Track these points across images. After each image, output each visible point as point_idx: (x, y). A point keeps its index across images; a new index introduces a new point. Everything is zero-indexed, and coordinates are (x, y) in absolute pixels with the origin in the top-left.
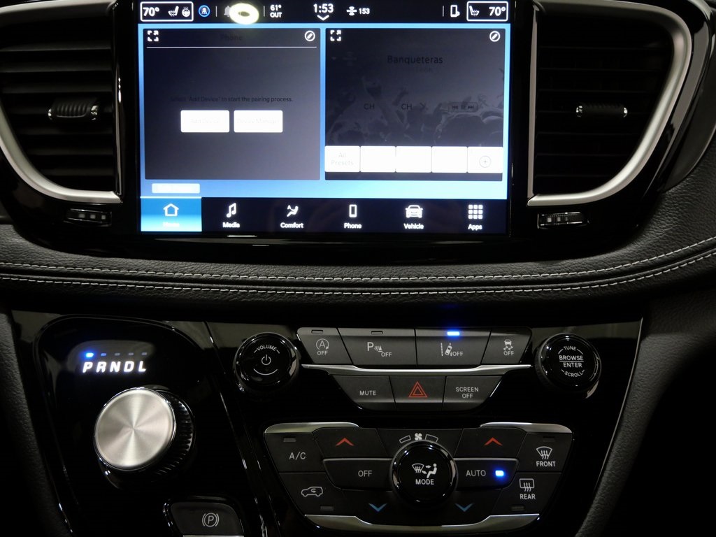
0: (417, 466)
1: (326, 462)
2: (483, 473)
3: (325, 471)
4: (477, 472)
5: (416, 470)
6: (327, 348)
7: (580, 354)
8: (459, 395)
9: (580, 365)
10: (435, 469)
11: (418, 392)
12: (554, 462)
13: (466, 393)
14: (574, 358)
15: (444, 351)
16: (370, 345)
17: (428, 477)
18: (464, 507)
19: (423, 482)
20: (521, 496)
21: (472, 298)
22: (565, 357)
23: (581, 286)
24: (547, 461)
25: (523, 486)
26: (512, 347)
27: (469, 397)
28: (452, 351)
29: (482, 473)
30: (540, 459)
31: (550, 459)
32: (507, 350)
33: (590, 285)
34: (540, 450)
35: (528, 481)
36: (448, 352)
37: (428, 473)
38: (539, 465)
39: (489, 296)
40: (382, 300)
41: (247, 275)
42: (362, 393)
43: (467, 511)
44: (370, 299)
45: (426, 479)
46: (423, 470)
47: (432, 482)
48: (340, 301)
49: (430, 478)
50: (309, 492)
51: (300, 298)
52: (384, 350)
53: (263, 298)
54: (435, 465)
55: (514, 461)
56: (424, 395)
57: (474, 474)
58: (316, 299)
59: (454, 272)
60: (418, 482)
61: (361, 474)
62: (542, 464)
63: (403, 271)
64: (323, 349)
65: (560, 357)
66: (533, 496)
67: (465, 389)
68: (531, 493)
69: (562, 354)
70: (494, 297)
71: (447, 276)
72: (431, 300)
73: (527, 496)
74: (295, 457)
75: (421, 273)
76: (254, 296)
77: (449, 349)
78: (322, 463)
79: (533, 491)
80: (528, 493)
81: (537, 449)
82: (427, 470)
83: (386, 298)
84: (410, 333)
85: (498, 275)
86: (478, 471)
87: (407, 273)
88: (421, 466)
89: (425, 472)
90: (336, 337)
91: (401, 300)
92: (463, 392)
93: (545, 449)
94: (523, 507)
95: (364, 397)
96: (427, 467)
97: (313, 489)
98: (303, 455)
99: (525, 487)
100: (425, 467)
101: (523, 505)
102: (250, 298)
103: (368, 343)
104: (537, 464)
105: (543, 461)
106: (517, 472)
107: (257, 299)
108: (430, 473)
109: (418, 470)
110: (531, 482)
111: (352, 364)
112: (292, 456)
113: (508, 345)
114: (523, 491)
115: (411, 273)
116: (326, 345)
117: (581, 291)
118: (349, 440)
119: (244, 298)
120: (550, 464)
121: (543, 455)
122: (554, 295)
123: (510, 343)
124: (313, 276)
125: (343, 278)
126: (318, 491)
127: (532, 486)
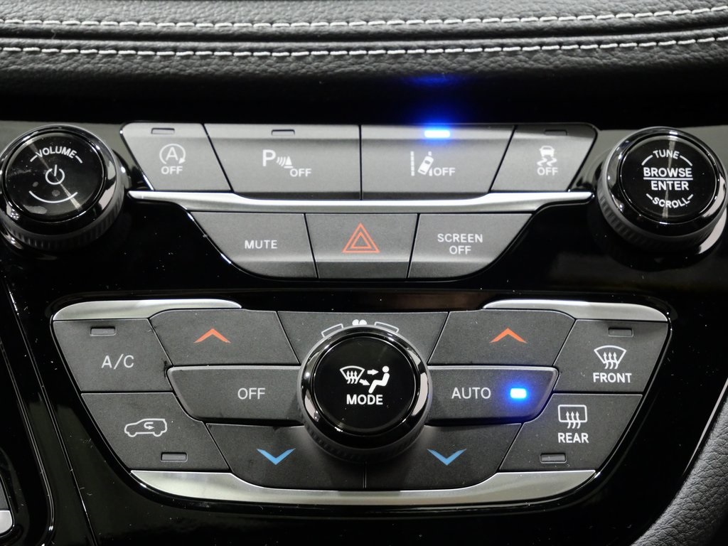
0: (350, 370)
1: (174, 372)
2: (486, 393)
3: (173, 391)
4: (473, 392)
5: (348, 378)
6: (182, 160)
7: (685, 165)
8: (444, 248)
9: (685, 186)
10: (386, 377)
11: (361, 243)
12: (629, 375)
13: (457, 244)
14: (673, 172)
15: (417, 167)
16: (269, 155)
17: (371, 390)
18: (447, 456)
19: (362, 399)
20: (561, 437)
21: (474, 62)
22: (654, 171)
23: (697, 37)
24: (615, 371)
25: (564, 417)
26: (555, 160)
27: (463, 253)
28: (433, 167)
29: (483, 392)
30: (601, 368)
31: (621, 369)
32: (545, 165)
33: (716, 36)
34: (601, 352)
35: (575, 410)
36: (424, 168)
37: (371, 383)
38: (598, 380)
39: (508, 59)
40: (293, 66)
41: (20, 17)
42: (249, 245)
43: (451, 464)
44: (270, 66)
45: (367, 394)
46: (362, 378)
47: (378, 400)
48: (209, 69)
49: (375, 393)
50: (141, 428)
51: (126, 64)
52: (296, 165)
53: (54, 63)
54: (386, 369)
55: (551, 373)
56: (373, 249)
57: (467, 395)
58: (161, 65)
59: (440, 11)
60: (351, 400)
61: (243, 394)
62: (603, 377)
63: (338, 10)
64: (172, 162)
65: (646, 171)
66: (585, 437)
67: (456, 237)
68: (580, 432)
69: (649, 165)
70: (520, 61)
71: (425, 19)
72: (394, 66)
73: (573, 436)
74: (113, 366)
75: (372, 14)
76: (33, 61)
77: (427, 162)
78: (166, 375)
79: (584, 428)
80: (573, 431)
81: (595, 350)
82: (371, 379)
83: (301, 63)
84: (350, 132)
85: (529, 16)
86: (476, 389)
87: (345, 14)
88: (359, 371)
89: (365, 383)
90: (201, 140)
91: (331, 65)
92: (452, 244)
93: (613, 351)
94: (563, 458)
95: (253, 252)
96: (370, 372)
97: (148, 423)
98: (129, 359)
99: (568, 421)
100: (365, 372)
101: (563, 454)
102: (25, 63)
103: (265, 152)
104: (595, 378)
105: (608, 371)
106: (553, 392)
107: (40, 66)
108: (376, 383)
109: (351, 378)
110: (581, 411)
111: (232, 191)
112: (107, 362)
113: (549, 158)
114: (564, 428)
115: (352, 13)
116: (180, 155)
117: (697, 47)
118: (220, 332)
119: (14, 63)
120: (621, 378)
121: (606, 362)
122: (642, 55)
123: (551, 152)
124: (154, 20)
125: (214, 23)
126: (158, 427)
127: (582, 417)
